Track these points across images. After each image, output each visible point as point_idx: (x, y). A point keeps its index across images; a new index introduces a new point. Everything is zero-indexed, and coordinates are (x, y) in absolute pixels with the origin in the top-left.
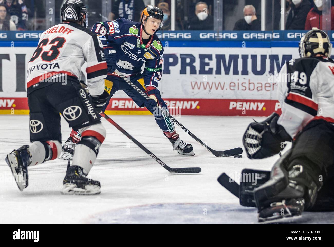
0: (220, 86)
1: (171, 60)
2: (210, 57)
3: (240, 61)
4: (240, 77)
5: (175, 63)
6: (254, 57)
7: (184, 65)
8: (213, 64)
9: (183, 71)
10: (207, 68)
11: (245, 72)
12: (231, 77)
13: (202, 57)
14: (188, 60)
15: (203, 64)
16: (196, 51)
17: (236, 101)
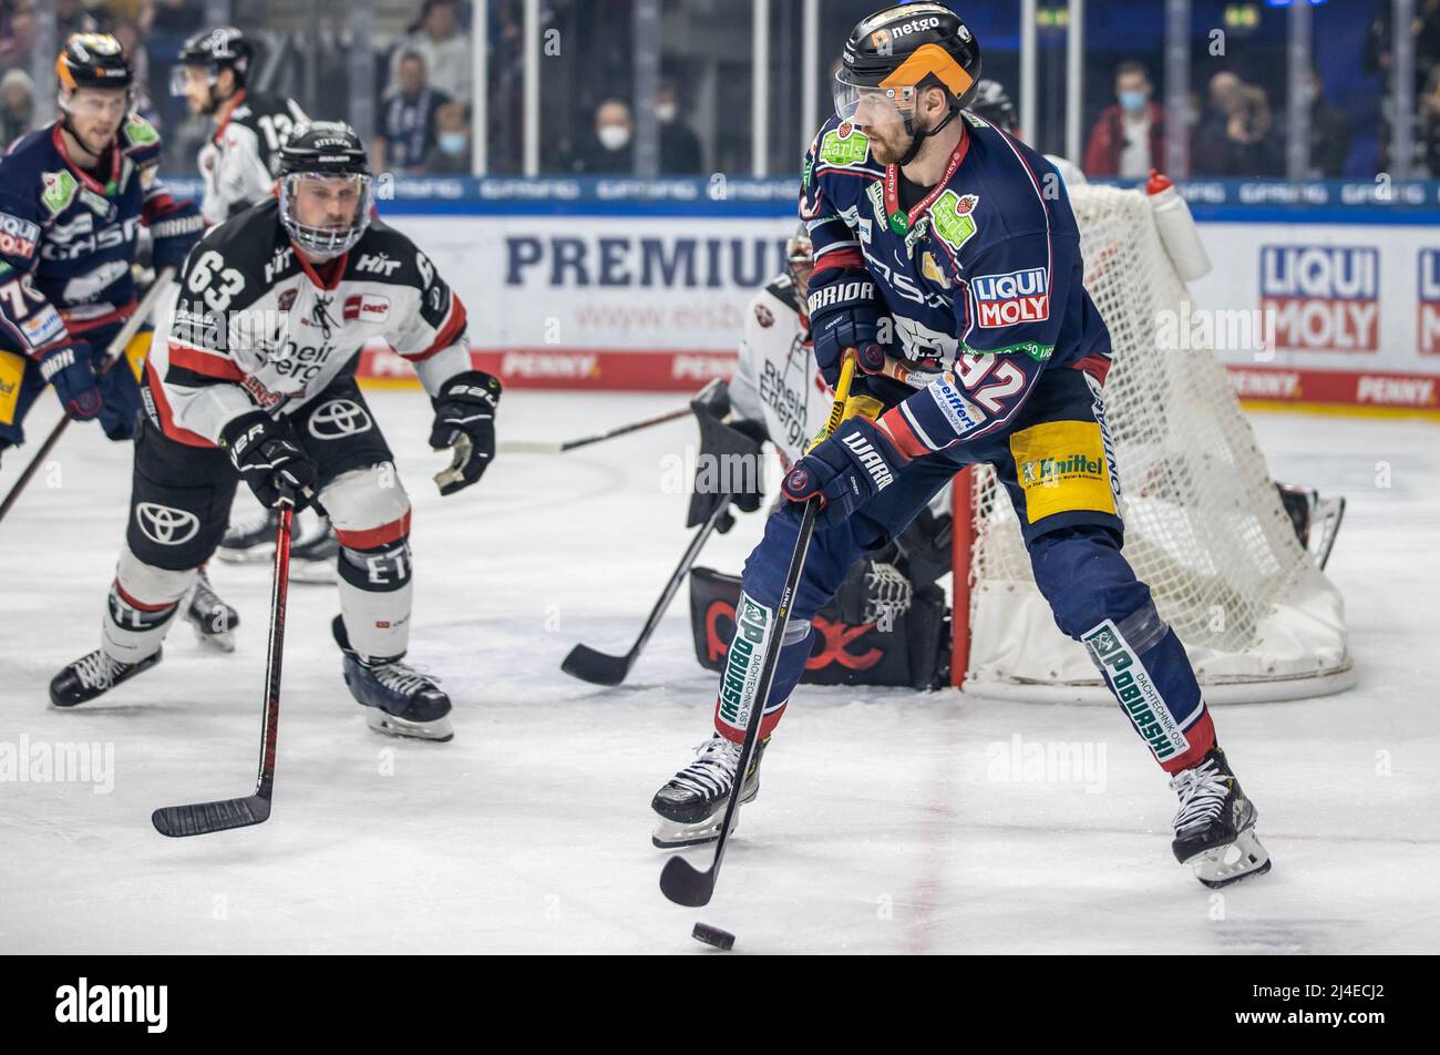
0: (651, 317)
1: (526, 251)
2: (625, 244)
3: (702, 256)
4: (702, 296)
5: (536, 258)
6: (737, 246)
7: (559, 264)
8: (632, 262)
9: (557, 279)
10: (617, 272)
11: (714, 281)
12: (679, 295)
13: (606, 244)
14: (570, 252)
15: (608, 262)
16: (590, 229)
17: (693, 354)
